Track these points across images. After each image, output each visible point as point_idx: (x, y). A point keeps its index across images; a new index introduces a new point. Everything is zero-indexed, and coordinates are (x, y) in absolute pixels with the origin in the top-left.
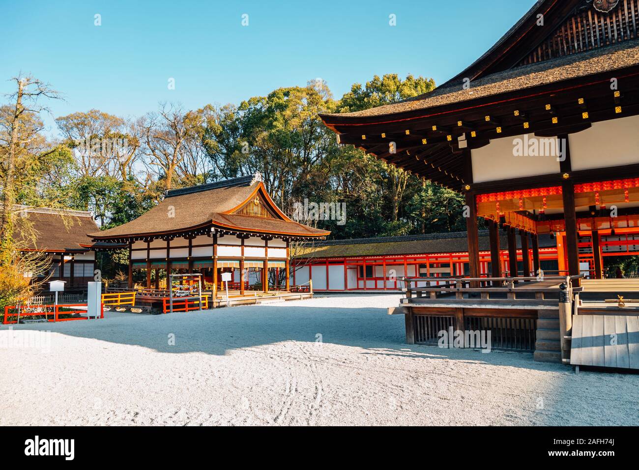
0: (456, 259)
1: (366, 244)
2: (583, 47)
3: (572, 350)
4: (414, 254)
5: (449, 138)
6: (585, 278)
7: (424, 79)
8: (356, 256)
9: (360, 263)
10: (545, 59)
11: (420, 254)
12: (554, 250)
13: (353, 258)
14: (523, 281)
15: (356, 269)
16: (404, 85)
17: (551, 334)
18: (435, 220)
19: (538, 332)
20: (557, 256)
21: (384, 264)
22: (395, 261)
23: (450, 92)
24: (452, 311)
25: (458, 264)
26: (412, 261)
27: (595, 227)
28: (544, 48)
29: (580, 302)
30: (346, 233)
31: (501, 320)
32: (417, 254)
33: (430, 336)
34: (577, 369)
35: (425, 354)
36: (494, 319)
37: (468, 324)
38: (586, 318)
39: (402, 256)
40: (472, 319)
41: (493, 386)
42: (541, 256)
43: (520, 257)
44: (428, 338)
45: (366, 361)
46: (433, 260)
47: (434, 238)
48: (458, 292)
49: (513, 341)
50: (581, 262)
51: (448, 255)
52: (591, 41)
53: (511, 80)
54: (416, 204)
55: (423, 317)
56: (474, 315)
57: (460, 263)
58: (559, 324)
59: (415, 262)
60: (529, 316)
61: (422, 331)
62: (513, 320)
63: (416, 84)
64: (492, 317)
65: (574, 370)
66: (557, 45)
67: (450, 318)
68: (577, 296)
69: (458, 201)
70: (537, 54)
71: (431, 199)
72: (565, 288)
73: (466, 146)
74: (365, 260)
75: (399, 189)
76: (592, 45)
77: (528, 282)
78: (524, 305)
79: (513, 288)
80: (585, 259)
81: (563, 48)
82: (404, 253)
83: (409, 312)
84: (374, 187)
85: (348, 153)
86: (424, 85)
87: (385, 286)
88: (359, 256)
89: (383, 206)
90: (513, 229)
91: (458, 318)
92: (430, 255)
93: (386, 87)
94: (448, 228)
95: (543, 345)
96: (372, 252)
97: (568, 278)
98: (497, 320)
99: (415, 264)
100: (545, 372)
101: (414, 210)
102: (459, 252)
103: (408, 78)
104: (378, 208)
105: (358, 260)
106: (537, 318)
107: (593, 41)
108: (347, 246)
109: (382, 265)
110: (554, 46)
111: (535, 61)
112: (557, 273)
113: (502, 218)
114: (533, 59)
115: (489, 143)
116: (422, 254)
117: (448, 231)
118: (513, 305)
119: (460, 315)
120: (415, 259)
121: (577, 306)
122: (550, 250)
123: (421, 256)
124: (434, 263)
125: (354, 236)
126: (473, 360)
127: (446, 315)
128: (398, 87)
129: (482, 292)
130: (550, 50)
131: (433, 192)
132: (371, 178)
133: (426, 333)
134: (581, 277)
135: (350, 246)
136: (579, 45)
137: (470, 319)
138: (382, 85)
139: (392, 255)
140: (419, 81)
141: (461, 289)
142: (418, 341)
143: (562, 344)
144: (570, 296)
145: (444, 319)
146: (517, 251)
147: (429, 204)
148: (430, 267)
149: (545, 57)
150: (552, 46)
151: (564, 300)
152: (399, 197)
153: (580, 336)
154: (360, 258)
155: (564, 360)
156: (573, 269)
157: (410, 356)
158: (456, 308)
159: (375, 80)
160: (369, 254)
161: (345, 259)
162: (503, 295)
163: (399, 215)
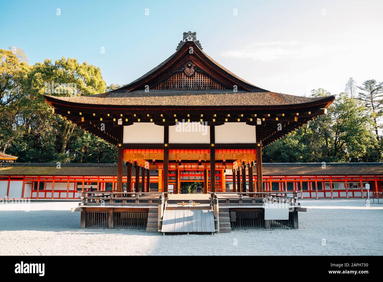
0: (101, 180)
1: (41, 167)
2: (179, 88)
3: (162, 226)
4: (75, 176)
5: (114, 120)
6: (171, 193)
7: (94, 66)
8: (34, 175)
9: (35, 180)
10: (163, 89)
11: (79, 176)
12: (157, 177)
13: (31, 176)
14: (141, 194)
15: (32, 184)
16: (81, 67)
17: (154, 220)
18: (90, 155)
19: (148, 219)
20: (158, 181)
21: (54, 181)
22: (61, 179)
23: (118, 96)
24: (107, 209)
25: (102, 183)
26: (73, 180)
27: (177, 168)
28: (163, 84)
29: (167, 204)
30: (27, 158)
31: (132, 213)
32: (77, 176)
33: (94, 223)
34: (164, 234)
35: (93, 233)
36: (128, 213)
37: (115, 216)
38: (169, 211)
39: (66, 177)
40: (117, 213)
41: (129, 243)
42: (151, 180)
43: (141, 180)
44: (93, 224)
45: (61, 237)
46: (87, 180)
47: (89, 166)
48: (111, 199)
49: (137, 225)
50: (170, 184)
51: (97, 177)
52: (182, 86)
53: (147, 97)
54: (80, 143)
55: (91, 213)
56: (119, 211)
57: (103, 183)
58: (158, 215)
59: (75, 181)
60: (145, 211)
61: (90, 220)
62: (137, 213)
63: (89, 68)
64: (127, 212)
65: (163, 235)
66: (169, 84)
67: (106, 213)
68: (166, 202)
69: (106, 144)
70: (160, 86)
71: (89, 142)
72: (161, 198)
73: (122, 124)
74: (39, 178)
75: (69, 132)
76: (182, 88)
77: (143, 195)
78: (143, 206)
79: (138, 197)
80: (172, 183)
81: (171, 86)
82: (68, 175)
83: (83, 210)
84: (51, 129)
85: (36, 104)
86: (93, 70)
87: (52, 196)
88: (35, 175)
89: (55, 142)
90: (139, 167)
91: (110, 213)
92: (86, 177)
93: (69, 66)
94: (98, 160)
95: (151, 224)
96: (46, 173)
97: (163, 193)
98: (130, 213)
99: (75, 182)
100: (151, 236)
101: (78, 147)
102: (104, 176)
103: (84, 63)
104: (52, 144)
105: (33, 178)
106: (148, 212)
107: (183, 86)
108: (27, 168)
109: (52, 182)
110: (167, 84)
111: (159, 89)
112: (158, 190)
113: (135, 162)
114: (158, 88)
115: (133, 124)
116: (81, 176)
117: (97, 163)
118: (138, 206)
119: (111, 212)
120: (75, 179)
121: (166, 206)
122: (155, 177)
123: (80, 177)
124: (87, 182)
125: (32, 161)
126: (118, 233)
127: (104, 212)
128: (76, 68)
129: (123, 200)
130: (165, 86)
131: (91, 137)
132: (49, 122)
133: (92, 221)
134: (169, 193)
135: (29, 168)
136: (177, 86)
137: (116, 213)
138: (67, 64)
139: (60, 175)
140: (91, 67)
141: (113, 198)
142: (87, 226)
143: (159, 224)
144: (163, 201)
145: (103, 214)
146: (140, 177)
147: (88, 144)
148: (84, 185)
149: (163, 88)
150: (166, 84)
151: (161, 204)
152: (68, 138)
153: (166, 220)
154: (36, 176)
155: (159, 230)
156: (165, 189)
157: (85, 234)
158: (109, 208)
159: (62, 60)
160: (43, 174)
161: (24, 177)
162: (133, 201)
163: (67, 149)
